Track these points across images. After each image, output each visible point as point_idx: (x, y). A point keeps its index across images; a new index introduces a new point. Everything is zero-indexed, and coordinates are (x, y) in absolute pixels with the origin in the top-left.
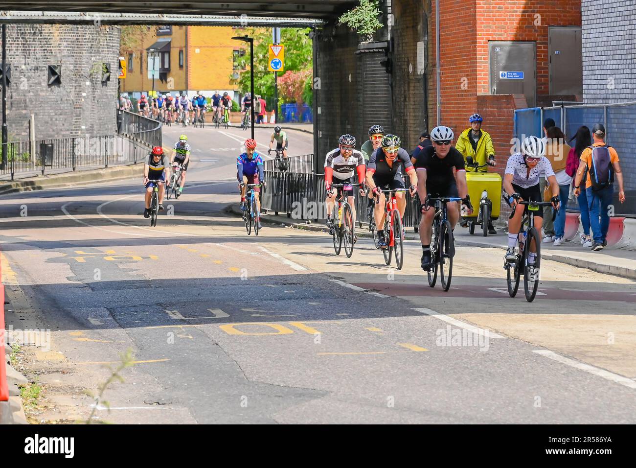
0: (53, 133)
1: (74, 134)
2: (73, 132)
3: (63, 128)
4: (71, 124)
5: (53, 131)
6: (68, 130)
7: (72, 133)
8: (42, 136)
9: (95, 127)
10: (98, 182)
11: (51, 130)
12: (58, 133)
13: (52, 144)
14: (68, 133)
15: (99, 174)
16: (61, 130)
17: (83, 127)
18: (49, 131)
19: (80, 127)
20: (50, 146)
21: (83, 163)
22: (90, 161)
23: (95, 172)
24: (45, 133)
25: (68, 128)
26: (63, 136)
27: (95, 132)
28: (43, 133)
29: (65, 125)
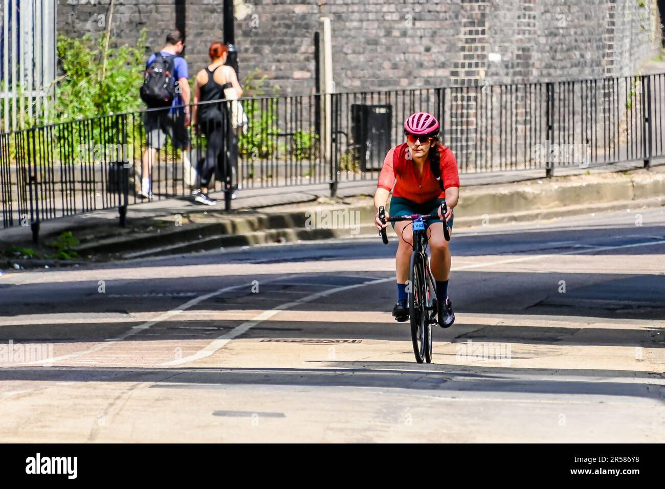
0: (391, 74)
1: (462, 76)
2: (462, 71)
3: (425, 58)
4: (451, 48)
5: (395, 66)
6: (443, 65)
7: (455, 74)
8: (357, 83)
9: (535, 56)
10: (515, 219)
11: (387, 65)
12: (409, 75)
13: (389, 107)
14: (441, 72)
15: (522, 196)
16: (421, 65)
17: (495, 57)
18: (380, 67)
19: (484, 57)
20: (383, 111)
21: (497, 160)
22: (520, 158)
23: (504, 190)
24: (367, 73)
25: (442, 59)
26: (427, 82)
27: (535, 72)
28: (361, 73)
29: (434, 50)
